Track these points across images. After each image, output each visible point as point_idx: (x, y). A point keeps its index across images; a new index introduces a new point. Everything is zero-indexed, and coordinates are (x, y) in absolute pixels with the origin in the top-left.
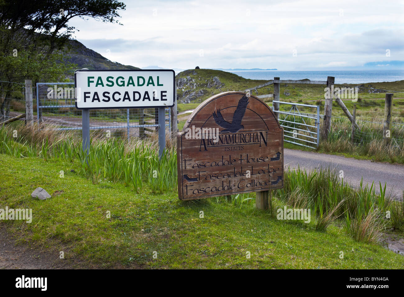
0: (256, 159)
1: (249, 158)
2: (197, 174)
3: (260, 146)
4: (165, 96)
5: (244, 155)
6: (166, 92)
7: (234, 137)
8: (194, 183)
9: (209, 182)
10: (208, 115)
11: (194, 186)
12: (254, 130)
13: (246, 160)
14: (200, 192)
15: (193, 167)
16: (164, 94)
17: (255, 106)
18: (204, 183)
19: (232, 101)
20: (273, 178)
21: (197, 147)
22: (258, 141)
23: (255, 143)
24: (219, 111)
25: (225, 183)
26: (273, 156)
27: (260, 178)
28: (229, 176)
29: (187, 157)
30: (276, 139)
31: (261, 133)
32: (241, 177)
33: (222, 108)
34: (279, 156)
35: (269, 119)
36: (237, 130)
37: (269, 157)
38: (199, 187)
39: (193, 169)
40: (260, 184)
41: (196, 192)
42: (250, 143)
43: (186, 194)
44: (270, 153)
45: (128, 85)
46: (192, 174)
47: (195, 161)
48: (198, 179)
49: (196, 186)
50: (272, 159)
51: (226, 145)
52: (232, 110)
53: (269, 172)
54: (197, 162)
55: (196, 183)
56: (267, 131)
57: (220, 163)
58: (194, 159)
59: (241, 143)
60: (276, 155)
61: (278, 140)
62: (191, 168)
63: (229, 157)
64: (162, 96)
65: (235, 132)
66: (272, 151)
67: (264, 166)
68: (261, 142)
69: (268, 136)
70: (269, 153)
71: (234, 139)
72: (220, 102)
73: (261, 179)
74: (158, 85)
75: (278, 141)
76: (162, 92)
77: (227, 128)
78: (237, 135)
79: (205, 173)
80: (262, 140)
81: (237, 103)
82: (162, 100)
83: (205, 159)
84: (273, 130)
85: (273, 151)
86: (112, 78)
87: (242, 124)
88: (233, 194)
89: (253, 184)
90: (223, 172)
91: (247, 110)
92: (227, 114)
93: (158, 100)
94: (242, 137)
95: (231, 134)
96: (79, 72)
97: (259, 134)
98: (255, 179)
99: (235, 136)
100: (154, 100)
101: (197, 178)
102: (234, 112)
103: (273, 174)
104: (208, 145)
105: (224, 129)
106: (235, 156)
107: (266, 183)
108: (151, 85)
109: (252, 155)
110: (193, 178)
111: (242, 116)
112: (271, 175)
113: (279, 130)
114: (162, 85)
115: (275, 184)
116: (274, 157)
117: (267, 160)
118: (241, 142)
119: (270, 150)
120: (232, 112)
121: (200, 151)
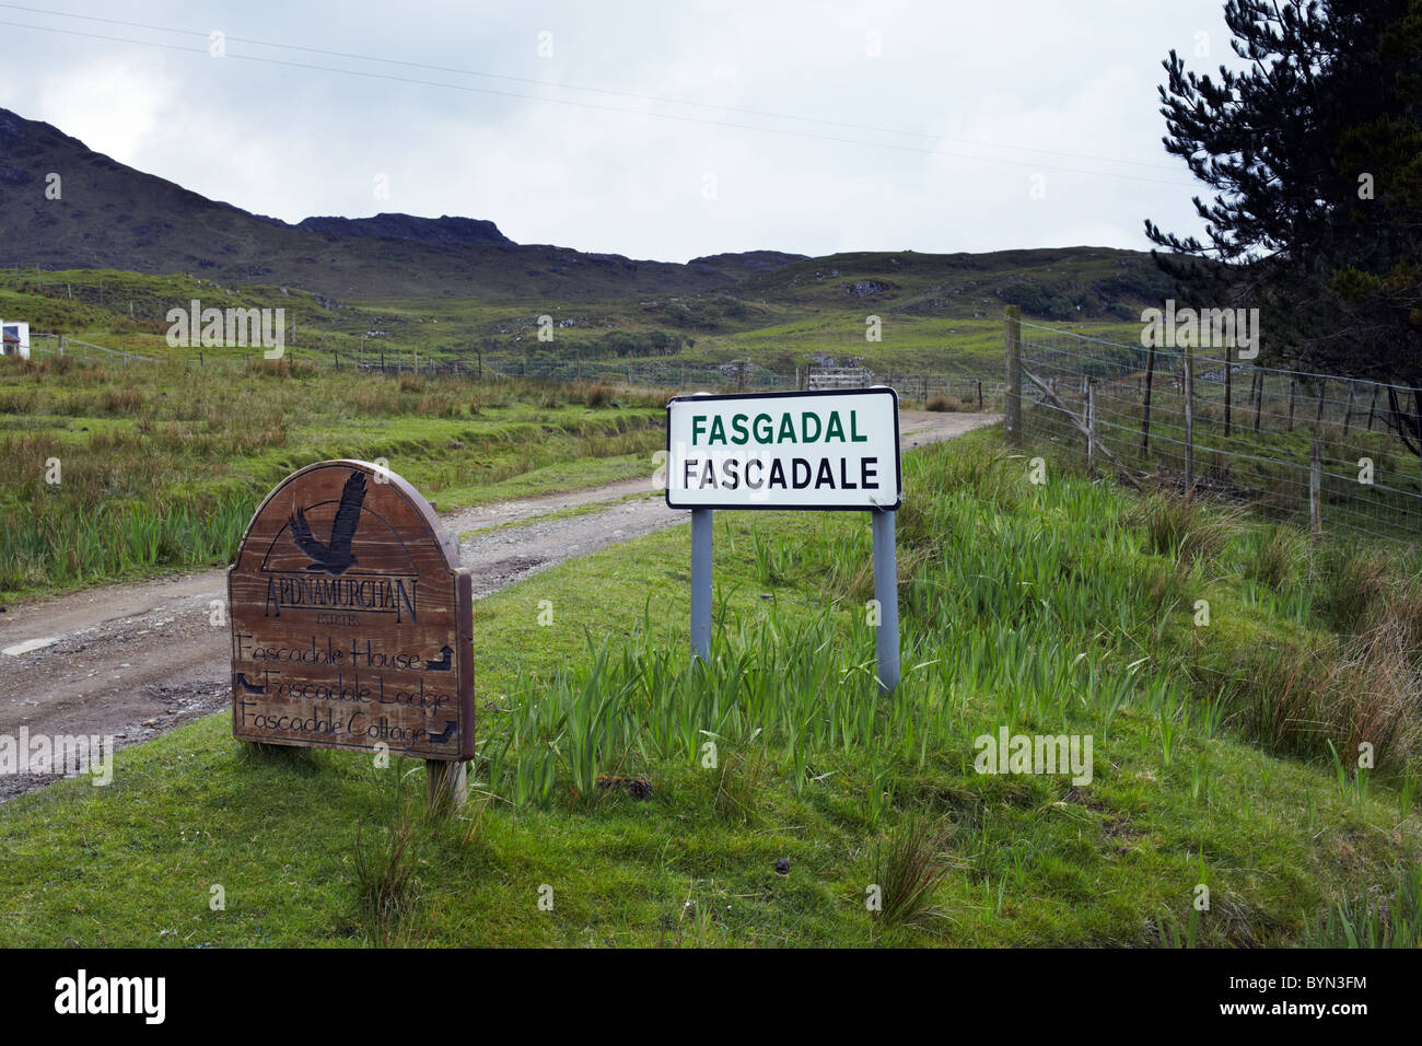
0: (389, 657)
1: (372, 652)
2: (263, 675)
3: (399, 622)
4: (873, 473)
5: (362, 640)
6: (874, 460)
7: (337, 587)
8: (257, 698)
9: (286, 701)
10: (279, 522)
11: (257, 707)
12: (381, 571)
13: (366, 658)
14: (268, 724)
15: (255, 656)
16: (869, 467)
17: (382, 502)
18: (277, 702)
19: (328, 486)
20: (435, 725)
21: (260, 604)
22: (393, 606)
23: (386, 609)
24: (301, 512)
25: (319, 713)
26: (432, 656)
27: (400, 715)
28: (329, 694)
29: (242, 628)
30: (441, 605)
31: (399, 581)
32: (356, 703)
33: (307, 504)
34: (449, 657)
35: (417, 542)
36: (344, 567)
37: (425, 659)
38: (268, 711)
39: (255, 661)
40: (402, 734)
41: (261, 722)
42: (375, 609)
43: (241, 723)
44: (426, 646)
45: (780, 441)
46: (253, 674)
47: (258, 640)
48: (264, 690)
49: (260, 708)
50: (432, 666)
51: (320, 606)
52: (328, 512)
53: (423, 702)
54: (262, 644)
55: (261, 699)
56: (415, 578)
57: (309, 657)
58: (255, 636)
59: (354, 608)
60: (441, 654)
61: (443, 610)
62: (251, 659)
63: (327, 641)
64: (865, 473)
65: (339, 573)
66: (429, 641)
67: (410, 683)
68: (401, 610)
69: (417, 592)
70: (424, 646)
71: (337, 592)
72: (303, 487)
73: (403, 719)
74: (855, 438)
75: (444, 613)
76: (865, 461)
77: (320, 560)
78: (343, 583)
79: (278, 676)
80: (402, 603)
81: (338, 492)
82: (866, 486)
83: (277, 640)
84: (431, 577)
85: (432, 642)
86: (745, 418)
87: (352, 552)
88: (338, 747)
89: (384, 731)
90: (315, 681)
91: (363, 512)
92: (318, 522)
93: (853, 486)
94: (355, 589)
95: (330, 578)
96: (678, 403)
97: (394, 585)
98: (388, 717)
99: (339, 585)
100: (845, 486)
101: (262, 687)
102: (333, 518)
103: (435, 712)
104: (282, 602)
105: (314, 561)
106: (340, 643)
107: (415, 735)
108: (835, 440)
109: (379, 644)
110: (254, 684)
111: (353, 531)
112: (429, 713)
113: (444, 579)
114: (864, 439)
115: (441, 742)
116: (436, 660)
117: (418, 664)
118: (352, 604)
119: (423, 635)
120: (329, 518)
121: (267, 615)
